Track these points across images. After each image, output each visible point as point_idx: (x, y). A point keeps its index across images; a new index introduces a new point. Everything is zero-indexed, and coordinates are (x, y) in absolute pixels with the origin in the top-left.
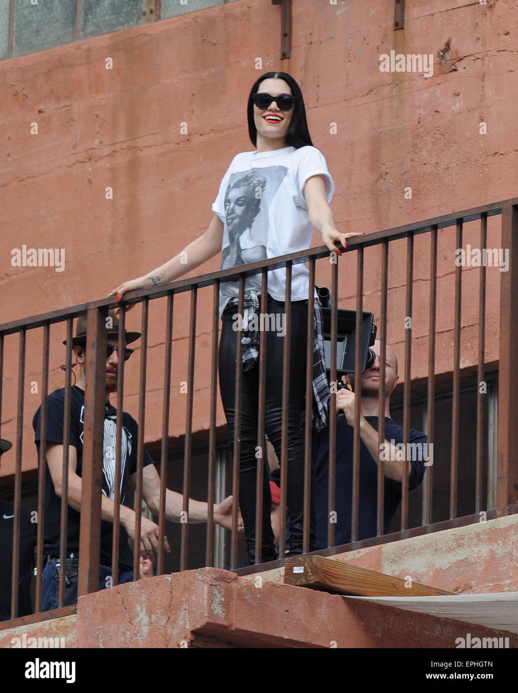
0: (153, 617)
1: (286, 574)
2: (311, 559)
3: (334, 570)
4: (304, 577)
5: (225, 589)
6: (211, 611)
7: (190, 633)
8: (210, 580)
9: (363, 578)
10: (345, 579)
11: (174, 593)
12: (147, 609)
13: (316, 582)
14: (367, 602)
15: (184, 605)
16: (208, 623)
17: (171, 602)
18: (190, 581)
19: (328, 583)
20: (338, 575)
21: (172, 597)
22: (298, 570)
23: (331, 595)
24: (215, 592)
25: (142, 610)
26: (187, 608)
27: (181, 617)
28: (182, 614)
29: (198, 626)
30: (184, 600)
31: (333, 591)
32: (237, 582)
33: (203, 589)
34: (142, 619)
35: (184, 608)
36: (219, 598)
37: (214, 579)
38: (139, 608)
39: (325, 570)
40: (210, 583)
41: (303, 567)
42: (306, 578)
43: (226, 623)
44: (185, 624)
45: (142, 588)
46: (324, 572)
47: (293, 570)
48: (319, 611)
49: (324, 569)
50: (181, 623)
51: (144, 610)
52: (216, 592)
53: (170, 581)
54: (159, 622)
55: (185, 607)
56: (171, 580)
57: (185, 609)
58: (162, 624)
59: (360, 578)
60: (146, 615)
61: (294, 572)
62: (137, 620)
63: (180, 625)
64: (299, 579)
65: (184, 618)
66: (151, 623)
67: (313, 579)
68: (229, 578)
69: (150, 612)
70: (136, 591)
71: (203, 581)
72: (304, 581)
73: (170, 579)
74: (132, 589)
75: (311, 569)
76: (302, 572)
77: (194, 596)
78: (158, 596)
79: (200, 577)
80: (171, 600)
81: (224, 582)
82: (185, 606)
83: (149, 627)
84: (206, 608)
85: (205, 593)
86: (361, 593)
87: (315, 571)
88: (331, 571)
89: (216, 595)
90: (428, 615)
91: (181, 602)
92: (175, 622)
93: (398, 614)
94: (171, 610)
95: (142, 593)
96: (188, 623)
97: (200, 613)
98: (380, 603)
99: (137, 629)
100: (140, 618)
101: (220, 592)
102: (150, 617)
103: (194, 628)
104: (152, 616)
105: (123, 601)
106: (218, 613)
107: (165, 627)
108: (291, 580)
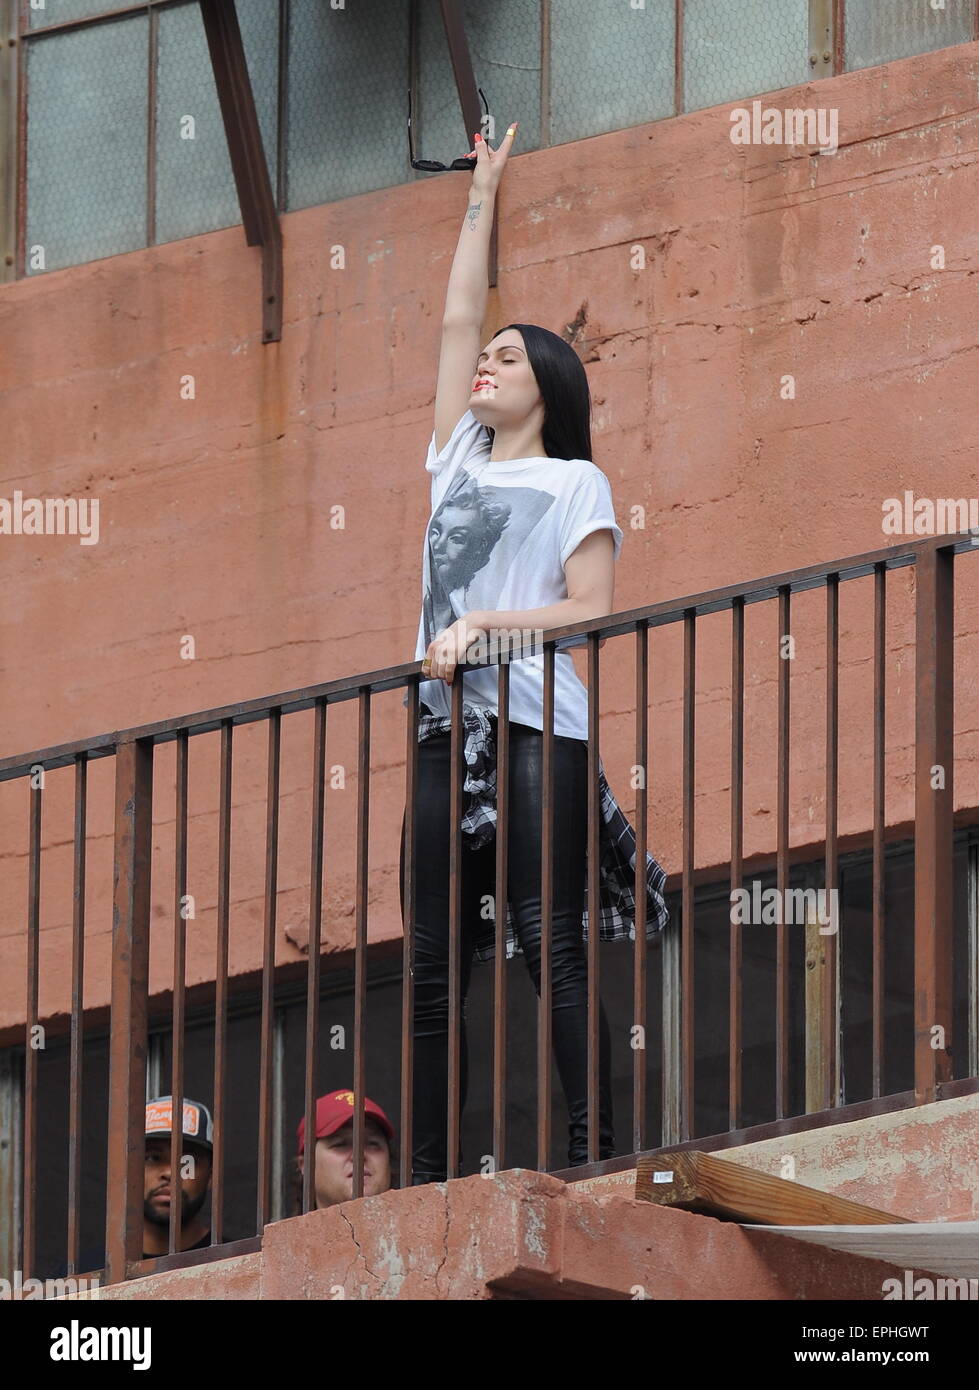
0: (412, 1259)
1: (639, 1185)
2: (686, 1158)
3: (726, 1179)
4: (674, 1191)
5: (546, 1207)
6: (524, 1248)
7: (484, 1286)
8: (522, 1192)
9: (774, 1194)
10: (745, 1195)
11: (453, 1216)
12: (399, 1245)
13: (698, 1199)
14: (768, 1233)
15: (473, 1237)
16: (519, 1269)
17: (447, 1231)
18: (483, 1194)
19: (717, 1200)
20: (732, 1187)
21: (448, 1223)
22: (662, 1178)
23: (722, 1224)
24: (530, 1214)
25: (389, 1248)
26: (478, 1242)
27: (467, 1258)
28: (469, 1251)
29: (501, 1274)
30: (472, 1228)
31: (725, 1216)
32: (565, 1196)
33: (509, 1208)
34: (389, 1262)
35: (473, 1242)
36: (537, 1224)
37: (529, 1190)
38: (383, 1243)
39: (711, 1179)
40: (522, 1197)
41: (672, 1173)
42: (678, 1193)
43: (548, 1270)
44: (476, 1270)
45: (390, 1207)
46: (712, 1181)
47: (652, 1178)
48: (703, 1251)
49: (711, 1176)
50: (467, 1269)
51: (394, 1247)
52: (532, 1213)
53: (444, 1194)
54: (425, 1267)
55: (475, 1239)
56: (448, 1192)
57: (475, 1244)
58: (430, 1270)
59: (770, 1193)
60: (398, 1256)
61: (655, 1181)
62: (381, 1264)
63: (466, 1272)
64: (663, 1194)
65: (473, 1261)
66: (408, 1270)
67: (691, 1194)
68: (552, 1190)
69: (405, 1251)
70: (379, 1213)
71: (508, 1193)
72: (674, 1197)
73: (443, 1190)
74: (370, 1210)
75: (689, 1176)
76: (670, 1180)
77: (491, 1220)
78: (422, 1220)
79: (502, 1187)
80: (448, 1228)
81: (545, 1196)
82: (475, 1238)
83: (404, 1277)
84: (515, 1242)
85: (514, 1214)
86: (771, 1220)
87: (695, 1178)
88: (723, 1180)
89: (531, 1218)
90: (882, 1261)
91: (467, 1233)
92: (455, 1267)
93: (832, 1260)
94: (447, 1246)
95: (389, 1216)
96: (480, 1268)
97: (505, 1251)
98: (803, 1238)
99: (382, 1280)
100: (386, 1260)
101: (538, 1214)
102: (406, 1260)
103: (493, 1278)
104: (410, 1257)
105: (353, 1231)
106: (535, 1252)
107: (436, 1276)
108: (650, 1196)
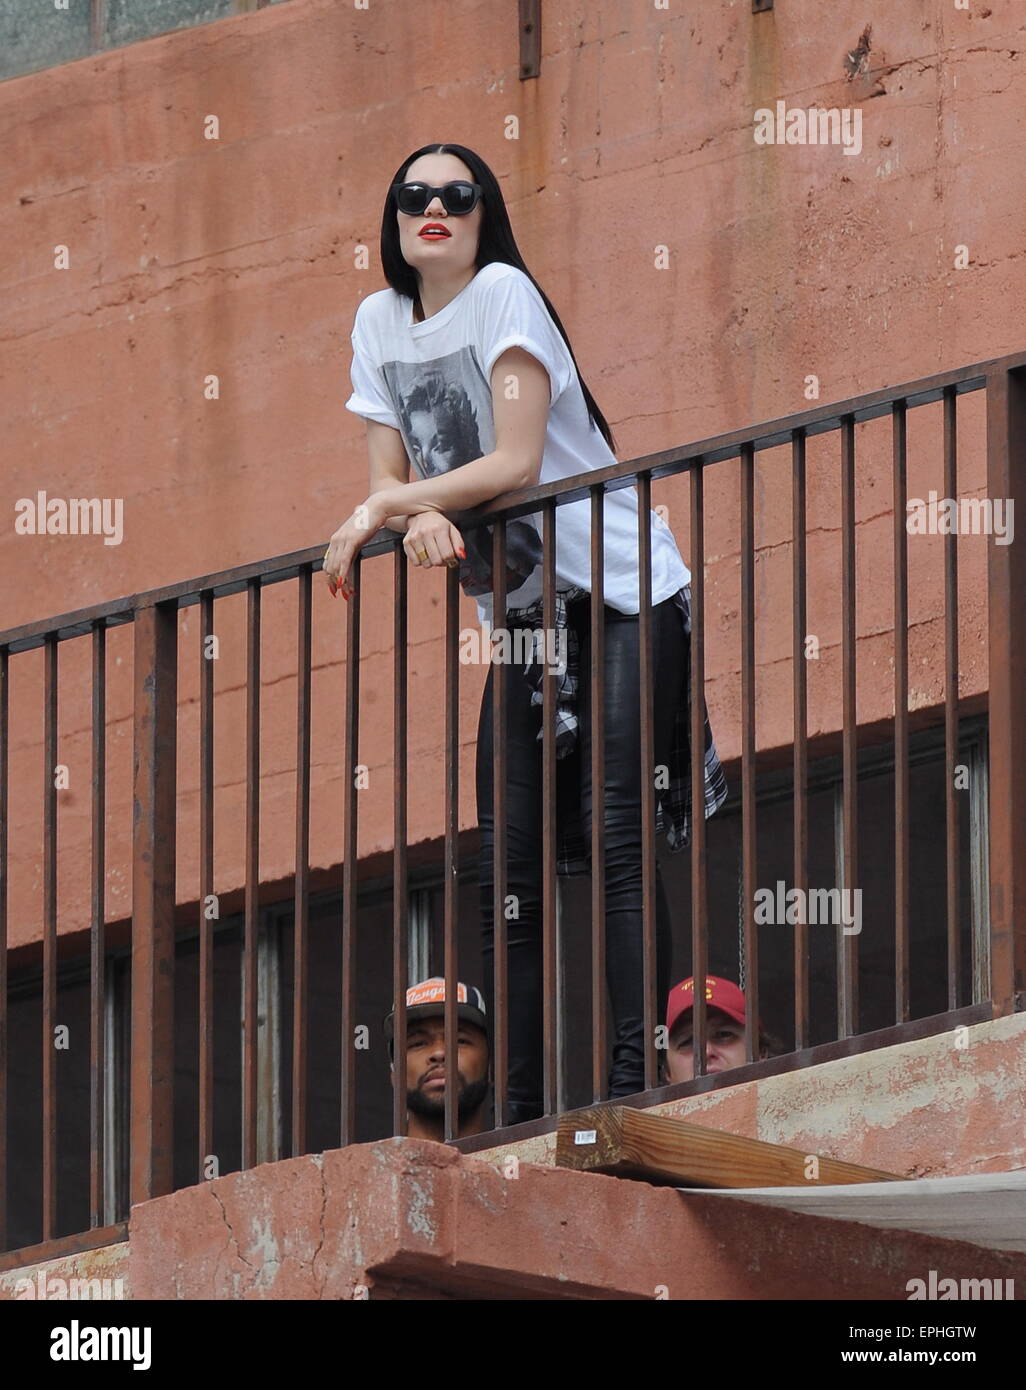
0: (288, 1243)
1: (560, 1146)
2: (610, 1114)
3: (659, 1137)
4: (597, 1153)
5: (434, 1180)
6: (406, 1229)
7: (364, 1274)
8: (404, 1164)
9: (719, 1151)
10: (682, 1155)
11: (329, 1193)
12: (273, 1227)
13: (623, 1161)
14: (729, 1200)
15: (351, 1217)
16: (401, 1254)
17: (323, 1210)
18: (362, 1167)
19: (648, 1162)
20: (669, 1146)
21: (325, 1201)
22: (584, 1138)
23: (656, 1189)
24: (413, 1189)
25: (263, 1230)
26: (356, 1223)
27: (345, 1242)
28: (348, 1234)
29: (381, 1259)
30: (350, 1206)
31: (658, 1179)
32: (458, 1166)
33: (389, 1183)
34: (263, 1247)
35: (350, 1223)
36: (422, 1200)
37: (412, 1161)
38: (257, 1226)
39: (640, 1137)
40: (404, 1169)
41: (595, 1132)
42: (602, 1155)
43: (437, 1252)
44: (354, 1255)
45: (263, 1184)
46: (640, 1141)
47: (574, 1138)
48: (632, 1221)
49: (640, 1134)
50: (345, 1254)
51: (268, 1230)
52: (416, 1187)
53: (320, 1168)
54: (300, 1253)
55: (354, 1219)
56: (323, 1165)
57: (354, 1226)
58: (306, 1256)
59: (714, 1150)
60: (272, 1240)
61: (577, 1142)
62: (254, 1250)
63: (345, 1258)
64: (586, 1156)
65: (352, 1244)
66: (283, 1256)
67: (616, 1156)
68: (442, 1159)
69: (280, 1234)
70: (251, 1191)
71: (388, 1165)
72: (598, 1160)
73: (319, 1163)
74: (242, 1186)
75: (613, 1135)
76: (593, 1141)
77: (370, 1197)
78: (297, 1198)
79: (382, 1158)
80: (324, 1207)
81: (432, 1167)
82: (352, 1219)
83: (279, 1265)
84: (396, 1223)
85: (394, 1190)
86: (716, 1181)
87: (620, 1137)
88: (656, 1139)
89: (416, 1193)
90: (856, 1223)
91: (345, 1211)
92: (332, 1252)
93: (793, 1224)
94: (324, 1228)
95: (262, 1194)
96: (359, 1253)
97: (386, 1233)
98: (756, 1201)
99: (255, 1268)
100: (260, 1245)
101: (424, 1188)
102: (281, 1244)
103: (373, 1264)
104: (286, 1241)
105: (224, 1212)
106: (420, 1232)
107: (312, 1263)
108: (571, 1159)
